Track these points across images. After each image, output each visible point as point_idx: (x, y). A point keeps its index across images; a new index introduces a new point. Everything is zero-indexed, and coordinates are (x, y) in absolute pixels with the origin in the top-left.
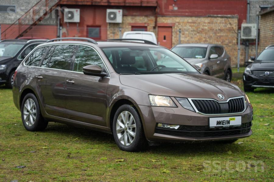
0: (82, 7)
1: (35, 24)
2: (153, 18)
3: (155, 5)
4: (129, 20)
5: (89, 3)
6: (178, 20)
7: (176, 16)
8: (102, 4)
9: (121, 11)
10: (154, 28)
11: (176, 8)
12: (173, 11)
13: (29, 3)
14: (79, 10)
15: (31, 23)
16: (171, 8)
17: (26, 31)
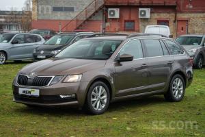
0: (121, 7)
1: (87, 20)
2: (173, 14)
3: (175, 4)
4: (156, 16)
5: (126, 4)
6: (192, 15)
7: (191, 12)
8: (135, 4)
9: (150, 9)
10: (174, 21)
11: (191, 7)
12: (189, 9)
13: (83, 5)
14: (118, 9)
15: (85, 19)
16: (187, 6)
17: (81, 25)
